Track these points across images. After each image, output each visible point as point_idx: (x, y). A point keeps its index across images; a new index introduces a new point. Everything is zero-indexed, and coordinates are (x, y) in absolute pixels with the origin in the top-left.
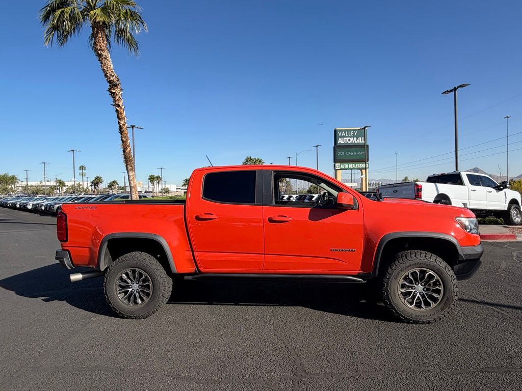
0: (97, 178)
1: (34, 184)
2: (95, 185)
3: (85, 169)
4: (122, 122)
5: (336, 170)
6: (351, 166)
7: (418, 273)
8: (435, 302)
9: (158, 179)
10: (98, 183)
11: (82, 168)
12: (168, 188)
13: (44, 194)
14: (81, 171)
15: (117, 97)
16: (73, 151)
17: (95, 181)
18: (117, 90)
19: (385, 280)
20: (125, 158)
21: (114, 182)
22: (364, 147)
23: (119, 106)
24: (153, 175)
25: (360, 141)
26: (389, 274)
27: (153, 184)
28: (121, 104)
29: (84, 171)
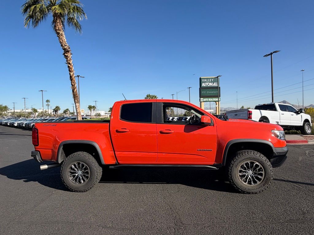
1: (19, 111)
2: (55, 112)
3: (49, 102)
4: (72, 74)
5: (201, 102)
6: (210, 99)
7: (250, 164)
8: (260, 181)
9: (93, 108)
10: (57, 110)
11: (48, 101)
12: (100, 113)
13: (24, 117)
14: (47, 103)
15: (69, 59)
16: (42, 91)
18: (68, 55)
19: (230, 168)
20: (73, 95)
21: (67, 109)
22: (218, 88)
24: (91, 105)
25: (215, 85)
26: (232, 164)
27: (91, 110)
28: (71, 63)
29: (49, 103)
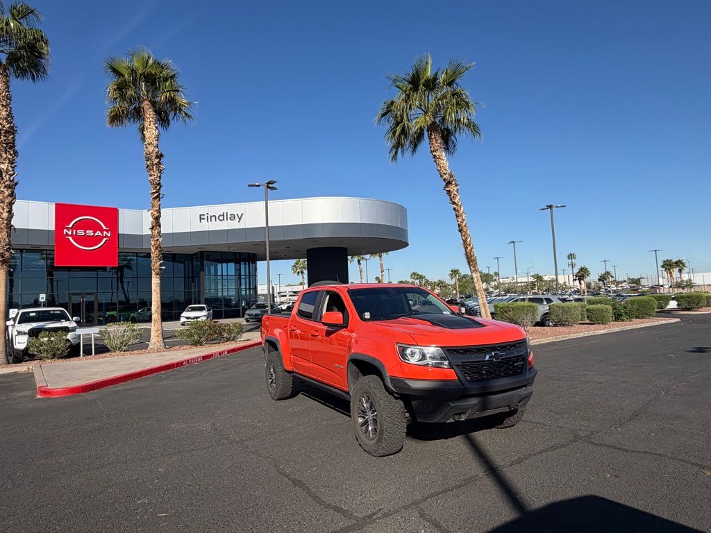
0: (582, 269)
1: (507, 281)
2: (580, 280)
3: (575, 258)
4: (460, 220)
9: (678, 266)
10: (583, 276)
11: (571, 256)
13: (515, 292)
14: (570, 261)
15: (453, 194)
16: (513, 242)
17: (579, 274)
18: (451, 188)
21: (608, 273)
23: (454, 203)
24: (669, 259)
27: (671, 273)
28: (456, 201)
29: (574, 261)
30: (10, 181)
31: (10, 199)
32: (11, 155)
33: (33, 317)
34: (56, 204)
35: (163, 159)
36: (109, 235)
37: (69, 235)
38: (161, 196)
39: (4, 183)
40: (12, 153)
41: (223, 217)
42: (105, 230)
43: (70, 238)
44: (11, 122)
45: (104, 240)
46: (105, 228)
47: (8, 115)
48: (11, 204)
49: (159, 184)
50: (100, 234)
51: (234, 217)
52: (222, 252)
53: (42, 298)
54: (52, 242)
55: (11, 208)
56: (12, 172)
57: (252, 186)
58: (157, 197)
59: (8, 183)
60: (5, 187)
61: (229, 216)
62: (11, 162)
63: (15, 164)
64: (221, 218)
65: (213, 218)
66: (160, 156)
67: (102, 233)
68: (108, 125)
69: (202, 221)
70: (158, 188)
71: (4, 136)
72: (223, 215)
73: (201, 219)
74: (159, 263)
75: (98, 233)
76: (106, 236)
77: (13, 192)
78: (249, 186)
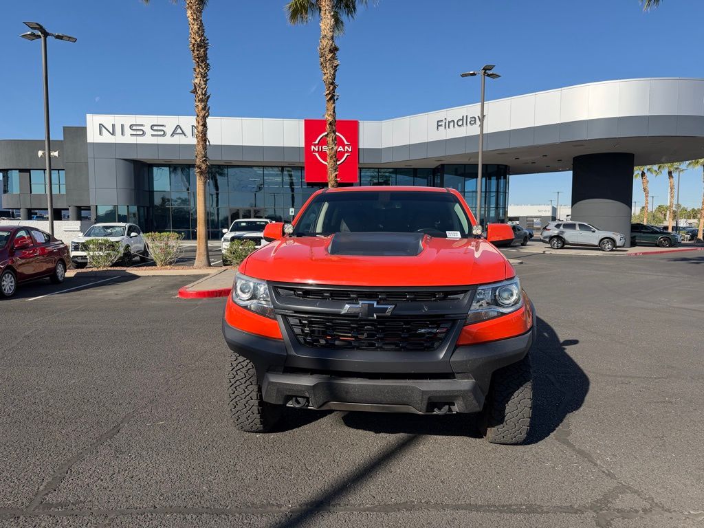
30: (203, 95)
31: (204, 112)
32: (203, 69)
33: (243, 227)
34: (305, 120)
35: (338, 53)
36: (350, 150)
37: (316, 152)
38: (335, 98)
39: (198, 97)
40: (203, 66)
41: (462, 121)
42: (347, 145)
43: (317, 154)
44: (202, 35)
45: (346, 155)
46: (346, 143)
47: (199, 28)
48: (205, 118)
49: (332, 83)
50: (342, 149)
51: (475, 120)
52: (465, 165)
53: (292, 212)
54: (303, 159)
55: (205, 121)
56: (204, 86)
57: (466, 75)
58: (330, 99)
59: (201, 97)
60: (199, 101)
61: (469, 120)
62: (204, 76)
63: (207, 78)
64: (460, 123)
65: (452, 124)
66: (334, 50)
67: (344, 148)
68: (289, 23)
69: (439, 128)
70: (331, 88)
71: (198, 50)
72: (463, 120)
73: (438, 126)
74: (334, 175)
75: (340, 149)
76: (347, 152)
77: (205, 106)
78: (463, 76)
